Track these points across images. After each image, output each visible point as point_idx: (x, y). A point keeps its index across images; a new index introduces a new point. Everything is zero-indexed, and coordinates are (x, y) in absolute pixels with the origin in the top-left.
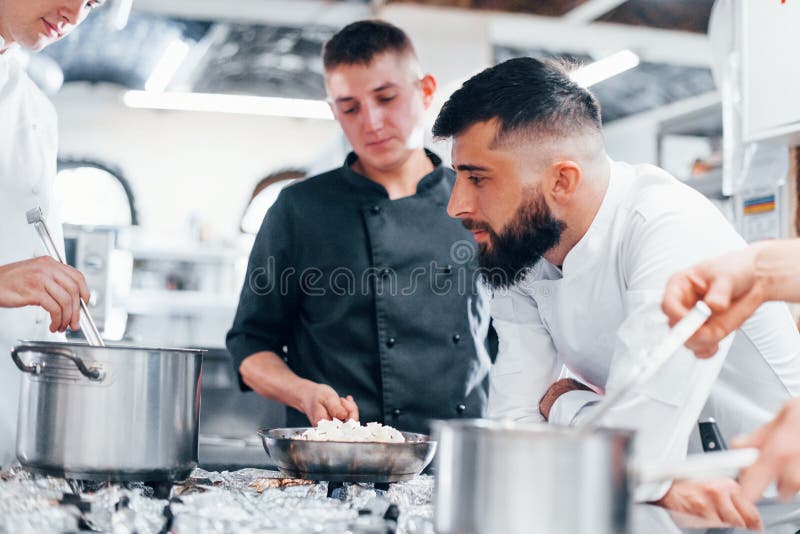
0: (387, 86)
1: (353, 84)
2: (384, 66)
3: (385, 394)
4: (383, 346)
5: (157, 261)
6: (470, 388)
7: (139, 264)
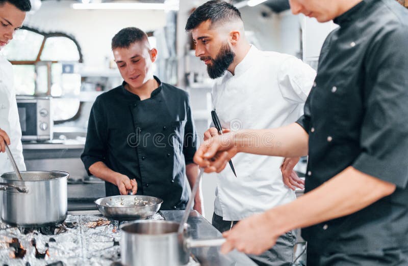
0: (137, 56)
1: (123, 56)
2: (135, 48)
3: (143, 179)
4: (141, 160)
5: (91, 77)
6: (175, 175)
7: (84, 79)
